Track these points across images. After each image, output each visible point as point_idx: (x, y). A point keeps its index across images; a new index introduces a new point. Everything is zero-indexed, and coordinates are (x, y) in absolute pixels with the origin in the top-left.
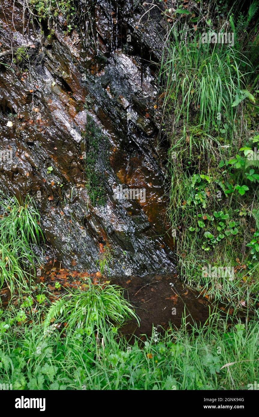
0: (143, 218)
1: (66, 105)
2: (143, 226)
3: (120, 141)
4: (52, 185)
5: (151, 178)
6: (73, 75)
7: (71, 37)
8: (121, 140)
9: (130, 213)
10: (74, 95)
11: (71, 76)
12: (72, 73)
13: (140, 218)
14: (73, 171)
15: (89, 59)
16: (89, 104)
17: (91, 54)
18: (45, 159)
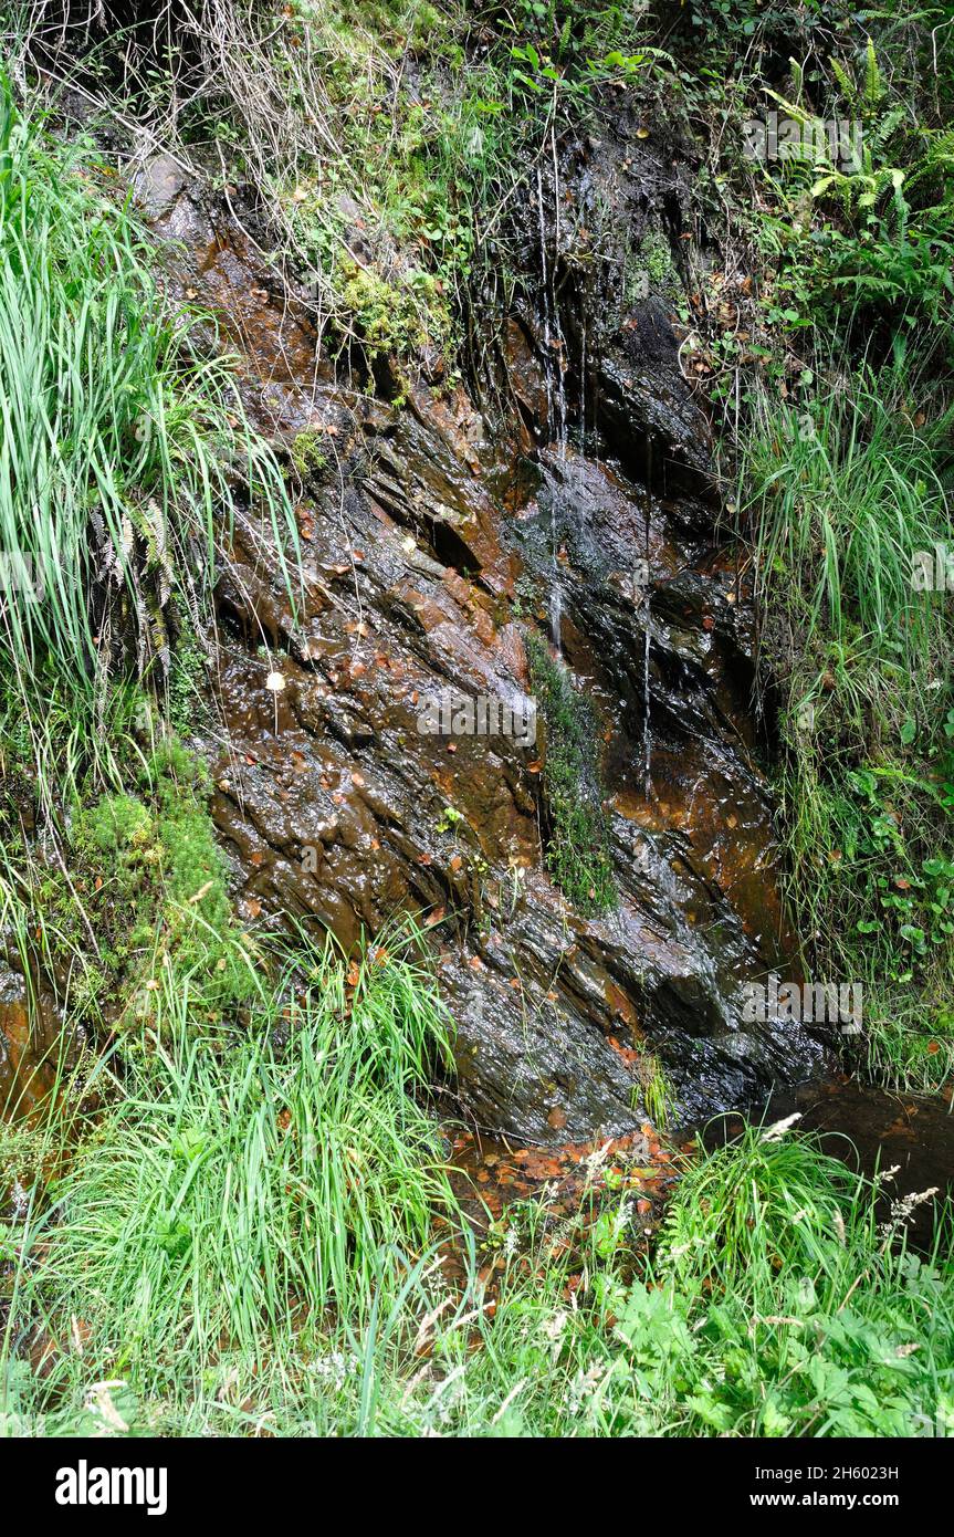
0: (731, 923)
1: (465, 608)
2: (735, 950)
3: (620, 708)
4: (455, 868)
5: (732, 801)
6: (479, 517)
7: (450, 406)
8: (623, 703)
9: (693, 918)
10: (485, 576)
11: (474, 519)
12: (477, 511)
13: (725, 925)
14: (497, 816)
15: (504, 468)
16: (525, 601)
17: (509, 456)
18: (420, 786)
